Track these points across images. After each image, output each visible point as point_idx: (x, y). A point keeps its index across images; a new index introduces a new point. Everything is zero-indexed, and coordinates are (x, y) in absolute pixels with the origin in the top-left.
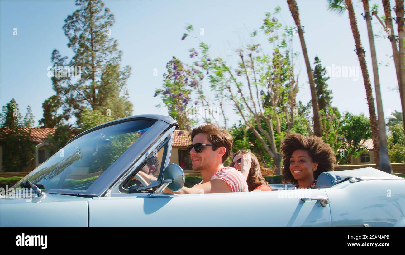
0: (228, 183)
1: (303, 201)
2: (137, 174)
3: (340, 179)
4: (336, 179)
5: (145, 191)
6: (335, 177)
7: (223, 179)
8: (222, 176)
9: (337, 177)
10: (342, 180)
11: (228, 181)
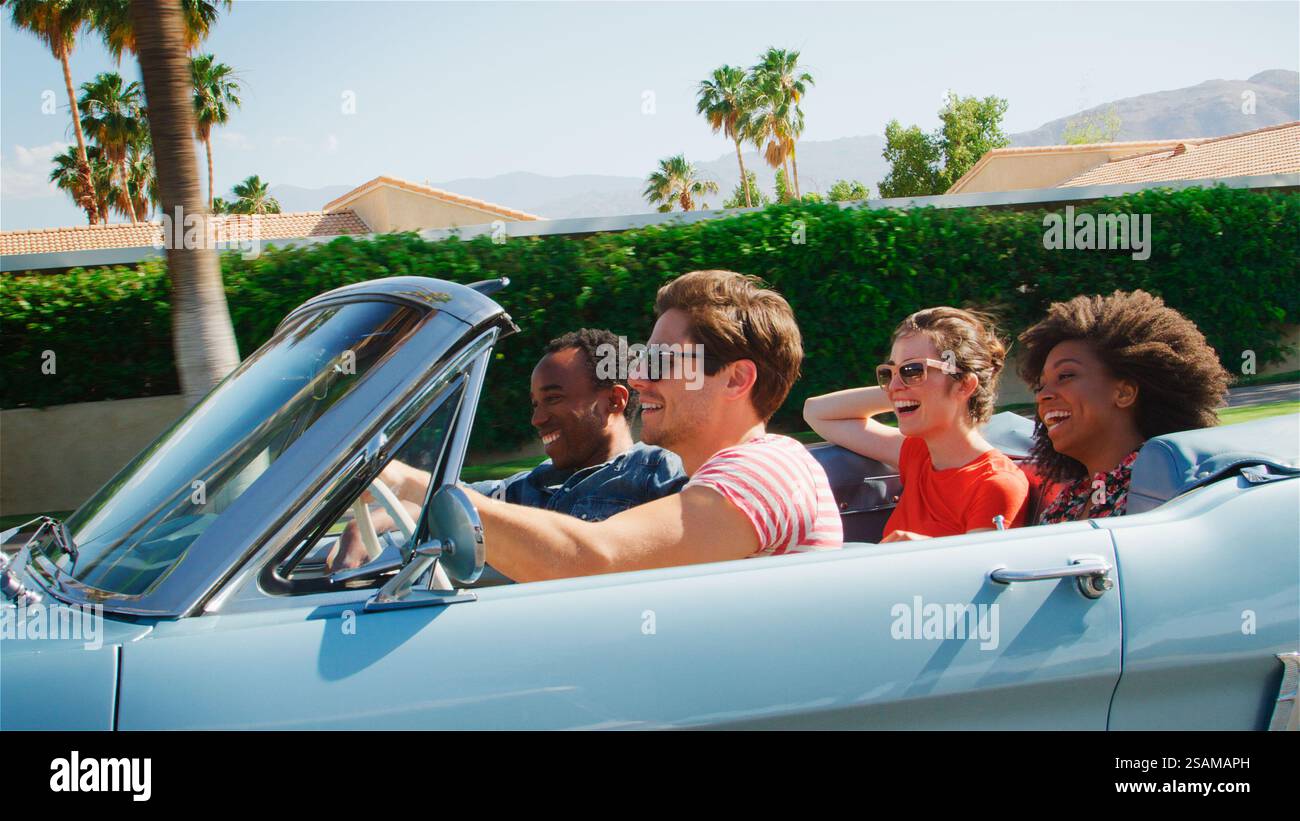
0: (739, 503)
1: (997, 583)
2: (377, 482)
3: (1210, 466)
4: (1197, 468)
5: (363, 583)
6: (1191, 457)
7: (718, 490)
8: (717, 478)
9: (1202, 457)
10: (1219, 469)
11: (737, 494)
